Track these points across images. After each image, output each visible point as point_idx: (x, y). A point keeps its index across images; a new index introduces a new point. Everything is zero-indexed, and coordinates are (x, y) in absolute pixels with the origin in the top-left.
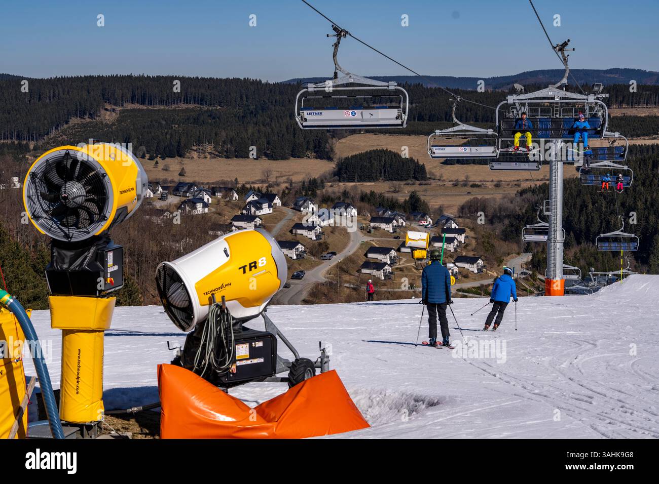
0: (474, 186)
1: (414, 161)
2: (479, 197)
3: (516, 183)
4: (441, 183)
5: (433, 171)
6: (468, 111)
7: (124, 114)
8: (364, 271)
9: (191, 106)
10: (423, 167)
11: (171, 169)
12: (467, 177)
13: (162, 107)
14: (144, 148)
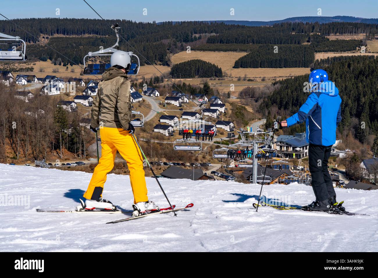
0: (249, 80)
1: (215, 66)
2: (251, 87)
3: (274, 78)
4: (230, 79)
5: (226, 72)
6: (248, 37)
7: (53, 41)
8: (156, 130)
9: (91, 35)
10: (220, 69)
11: (75, 71)
12: (246, 75)
13: (74, 36)
14: (60, 59)
